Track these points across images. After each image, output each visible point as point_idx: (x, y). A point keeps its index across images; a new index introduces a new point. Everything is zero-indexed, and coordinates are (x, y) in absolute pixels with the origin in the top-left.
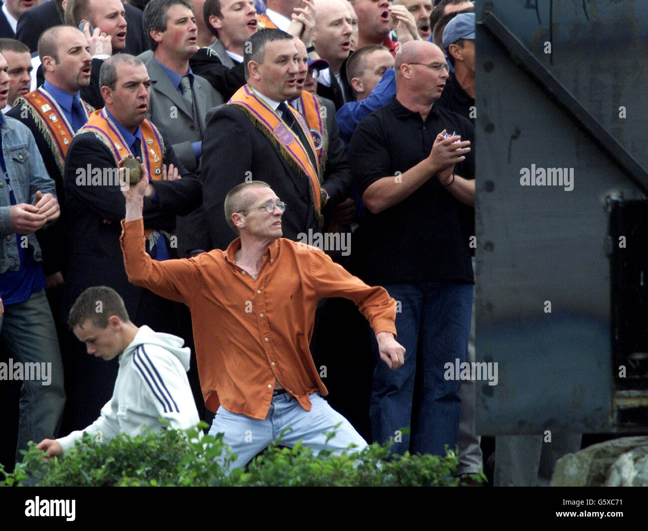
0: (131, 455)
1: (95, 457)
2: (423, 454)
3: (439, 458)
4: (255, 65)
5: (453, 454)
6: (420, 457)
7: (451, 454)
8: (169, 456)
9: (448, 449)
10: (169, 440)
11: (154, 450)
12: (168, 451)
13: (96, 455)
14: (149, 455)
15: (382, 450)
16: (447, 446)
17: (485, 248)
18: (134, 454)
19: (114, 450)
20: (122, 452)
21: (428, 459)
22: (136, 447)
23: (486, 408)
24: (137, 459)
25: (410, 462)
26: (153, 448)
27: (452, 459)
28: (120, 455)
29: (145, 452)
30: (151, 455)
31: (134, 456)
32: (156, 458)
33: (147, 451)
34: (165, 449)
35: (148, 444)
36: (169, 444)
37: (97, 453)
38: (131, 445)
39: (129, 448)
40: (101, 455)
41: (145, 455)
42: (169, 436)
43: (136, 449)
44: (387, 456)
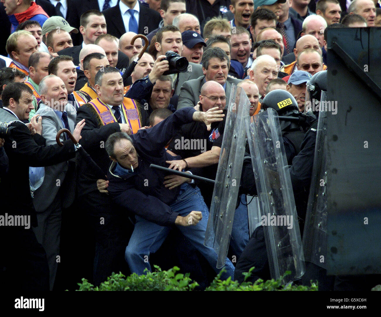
0: (139, 286)
1: (119, 287)
2: (298, 285)
3: (307, 288)
4: (98, 86)
5: (315, 285)
6: (297, 287)
7: (314, 285)
8: (160, 286)
9: (313, 282)
10: (160, 277)
11: (151, 283)
12: (159, 284)
13: (119, 286)
14: (148, 286)
15: (276, 283)
16: (311, 281)
17: (333, 172)
18: (141, 285)
19: (129, 283)
20: (134, 284)
21: (301, 288)
22: (141, 281)
23: (333, 260)
24: (142, 288)
25: (291, 289)
26: (151, 281)
27: (315, 288)
28: (133, 286)
29: (147, 284)
30: (150, 286)
31: (140, 286)
32: (152, 287)
33: (148, 284)
34: (157, 283)
35: (148, 280)
36: (160, 280)
37: (120, 284)
38: (139, 280)
39: (137, 282)
40: (122, 286)
41: (146, 286)
42: (159, 276)
43: (141, 282)
44: (278, 286)
